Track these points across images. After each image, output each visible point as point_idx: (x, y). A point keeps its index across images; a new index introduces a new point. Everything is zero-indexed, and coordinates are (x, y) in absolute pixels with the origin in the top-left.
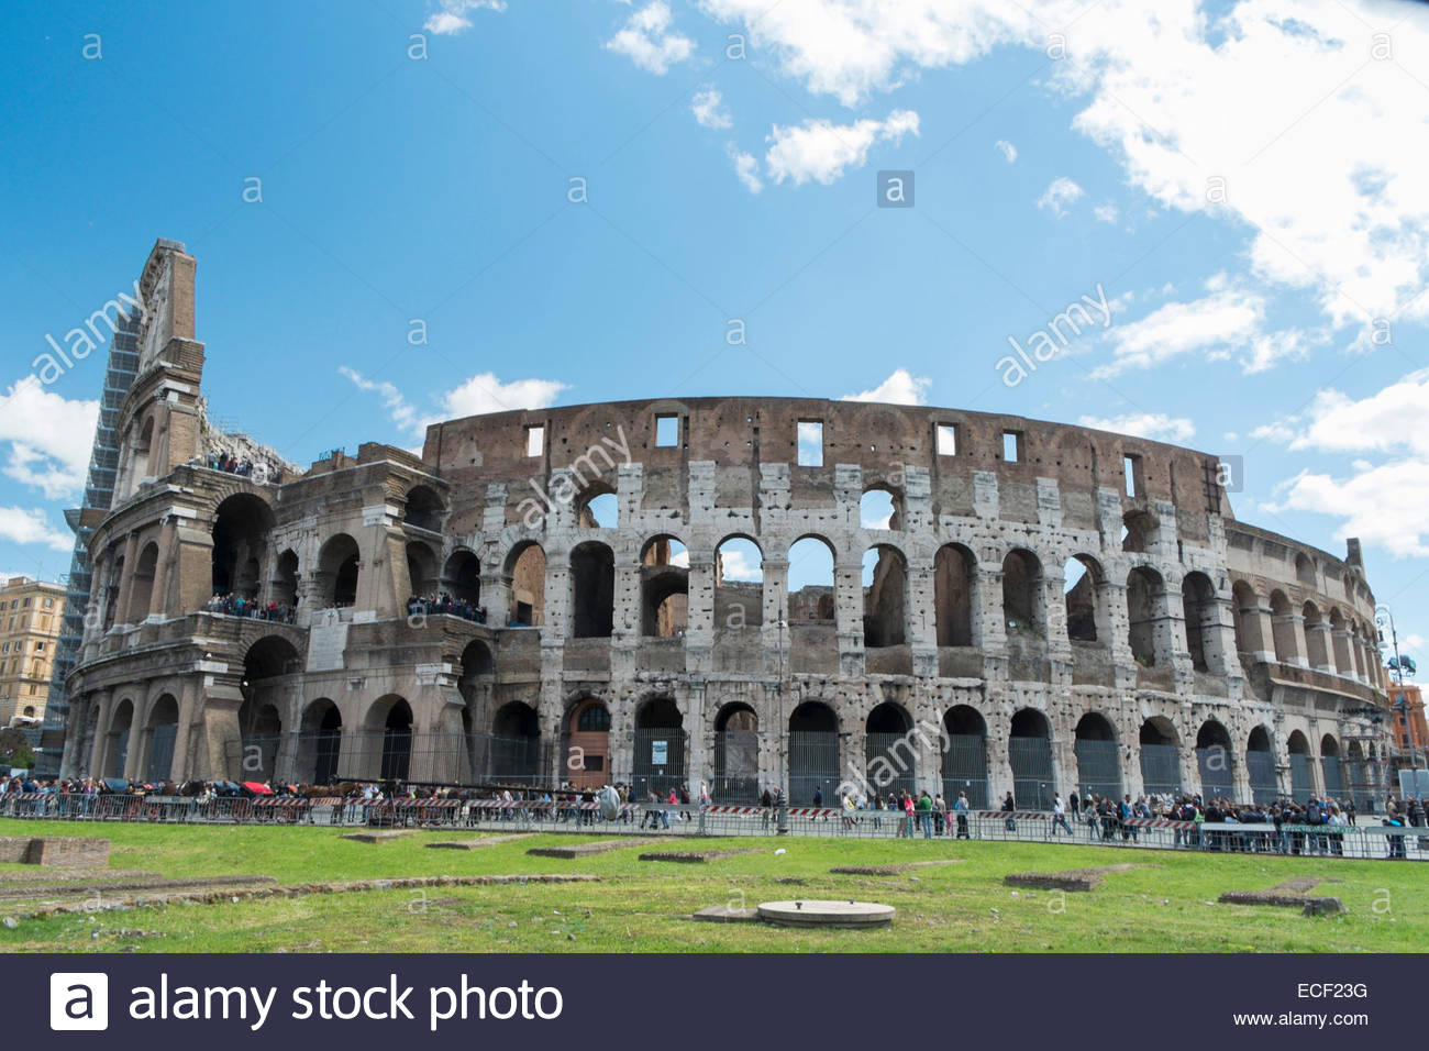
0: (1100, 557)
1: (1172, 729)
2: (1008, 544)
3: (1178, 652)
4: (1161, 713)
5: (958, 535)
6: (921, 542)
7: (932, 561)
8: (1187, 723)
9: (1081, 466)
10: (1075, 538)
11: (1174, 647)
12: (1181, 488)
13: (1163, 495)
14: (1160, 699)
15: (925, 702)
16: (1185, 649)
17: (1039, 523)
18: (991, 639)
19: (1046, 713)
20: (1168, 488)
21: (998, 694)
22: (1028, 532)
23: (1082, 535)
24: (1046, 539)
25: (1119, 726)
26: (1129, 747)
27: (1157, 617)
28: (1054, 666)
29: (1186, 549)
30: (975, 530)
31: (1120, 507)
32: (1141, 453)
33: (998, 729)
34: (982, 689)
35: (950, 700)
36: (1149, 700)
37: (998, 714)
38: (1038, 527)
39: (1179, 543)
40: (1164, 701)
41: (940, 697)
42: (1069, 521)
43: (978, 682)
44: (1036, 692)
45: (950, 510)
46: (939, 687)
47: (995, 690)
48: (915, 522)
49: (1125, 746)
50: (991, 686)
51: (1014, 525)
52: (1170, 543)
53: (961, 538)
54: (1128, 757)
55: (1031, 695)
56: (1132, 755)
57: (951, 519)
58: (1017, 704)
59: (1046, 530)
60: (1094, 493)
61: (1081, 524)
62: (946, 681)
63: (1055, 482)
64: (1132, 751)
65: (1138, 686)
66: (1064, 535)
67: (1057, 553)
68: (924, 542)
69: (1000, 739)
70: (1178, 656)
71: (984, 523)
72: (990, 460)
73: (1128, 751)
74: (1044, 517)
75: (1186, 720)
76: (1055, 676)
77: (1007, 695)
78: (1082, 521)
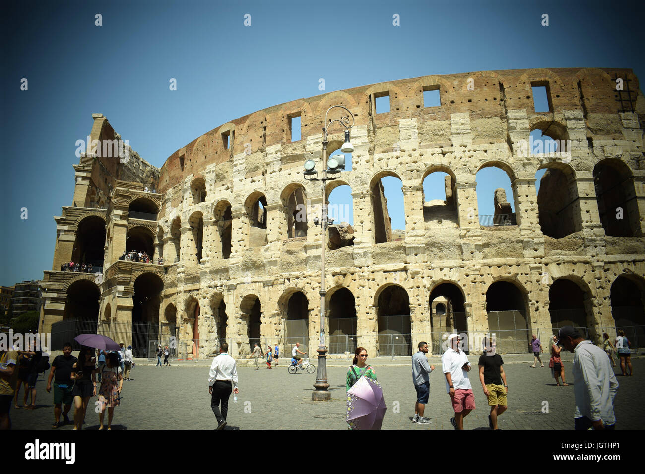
0: (511, 161)
1: (586, 285)
2: (426, 165)
3: (589, 224)
4: (571, 273)
5: (388, 165)
6: (360, 176)
7: (368, 187)
8: (599, 279)
9: (490, 98)
10: (486, 151)
11: (584, 219)
12: (590, 98)
13: (573, 106)
14: (568, 262)
15: (362, 284)
16: (597, 220)
17: (452, 145)
18: (412, 234)
19: (459, 283)
20: (577, 101)
21: (417, 273)
22: (444, 154)
23: (491, 148)
24: (459, 156)
25: (528, 287)
26: (537, 302)
27: (573, 199)
28: (464, 248)
29: (596, 143)
30: (400, 160)
31: (527, 122)
32: (547, 79)
33: (418, 298)
34: (405, 270)
35: (381, 280)
36: (558, 264)
37: (418, 287)
38: (451, 149)
39: (590, 140)
40: (575, 263)
41: (374, 279)
42: (479, 139)
43: (402, 265)
44: (451, 269)
45: (381, 150)
46: (373, 272)
47: (414, 270)
48: (357, 162)
49: (534, 302)
50: (412, 267)
51: (430, 151)
52: (579, 140)
53: (389, 167)
54: (537, 310)
55: (446, 270)
56: (541, 308)
57: (381, 155)
58: (434, 279)
59: (458, 151)
60: (504, 117)
61: (491, 140)
62: (376, 267)
63: (467, 114)
64: (540, 305)
65: (546, 254)
66: (475, 151)
67: (468, 164)
68: (363, 175)
69: (420, 305)
70: (588, 226)
71: (407, 153)
72: (412, 109)
73: (536, 305)
74: (456, 141)
75: (598, 275)
76: (467, 255)
77: (427, 272)
78: (492, 137)
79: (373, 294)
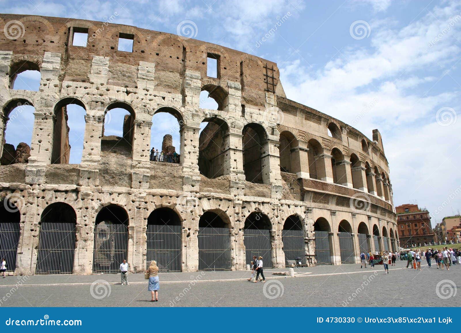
0: (182, 110)
1: (227, 218)
2: (110, 99)
3: (235, 170)
4: (218, 207)
5: (75, 93)
6: (46, 98)
7: (52, 109)
8: (238, 214)
9: (175, 57)
10: (164, 98)
11: (232, 166)
12: (248, 76)
13: (235, 79)
14: (217, 198)
15: (31, 201)
16: (241, 168)
17: (136, 87)
18: (88, 159)
19: (125, 208)
20: (238, 75)
21: (87, 195)
22: (128, 93)
23: (169, 96)
24: (141, 97)
25: (183, 216)
26: (189, 229)
27: (226, 149)
28: (134, 177)
29: (247, 109)
30: (87, 91)
31: (200, 82)
32: (220, 54)
33: (86, 218)
34: (76, 191)
35: (51, 199)
36: (209, 199)
37: (87, 208)
38: (135, 90)
39: (243, 106)
40: (221, 200)
41: (43, 198)
42: (160, 87)
43: (74, 187)
44: (119, 194)
45: (71, 78)
46: (44, 190)
47: (85, 192)
48: (45, 85)
49: (187, 229)
50: (83, 189)
51: (117, 88)
52: (236, 105)
53: (76, 95)
54: (188, 235)
55: (115, 196)
56: (191, 234)
57: (71, 83)
58: (103, 202)
59: (141, 93)
60: (182, 74)
61: (170, 90)
62: (49, 186)
63: (153, 65)
64: (191, 232)
65: (201, 190)
66: (155, 96)
67: (148, 106)
68: (49, 98)
69: (86, 225)
70: (234, 172)
71: (94, 86)
72: (107, 49)
73: (188, 231)
74: (141, 85)
75: (237, 211)
76: (135, 183)
77: (97, 195)
78: (170, 87)
79: (41, 211)
